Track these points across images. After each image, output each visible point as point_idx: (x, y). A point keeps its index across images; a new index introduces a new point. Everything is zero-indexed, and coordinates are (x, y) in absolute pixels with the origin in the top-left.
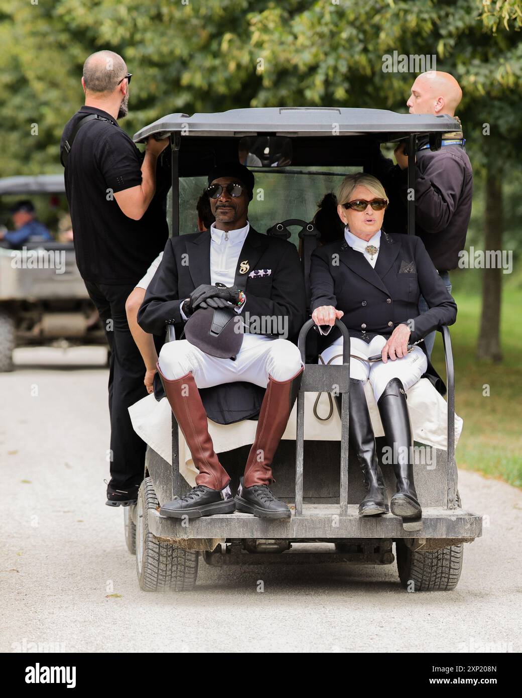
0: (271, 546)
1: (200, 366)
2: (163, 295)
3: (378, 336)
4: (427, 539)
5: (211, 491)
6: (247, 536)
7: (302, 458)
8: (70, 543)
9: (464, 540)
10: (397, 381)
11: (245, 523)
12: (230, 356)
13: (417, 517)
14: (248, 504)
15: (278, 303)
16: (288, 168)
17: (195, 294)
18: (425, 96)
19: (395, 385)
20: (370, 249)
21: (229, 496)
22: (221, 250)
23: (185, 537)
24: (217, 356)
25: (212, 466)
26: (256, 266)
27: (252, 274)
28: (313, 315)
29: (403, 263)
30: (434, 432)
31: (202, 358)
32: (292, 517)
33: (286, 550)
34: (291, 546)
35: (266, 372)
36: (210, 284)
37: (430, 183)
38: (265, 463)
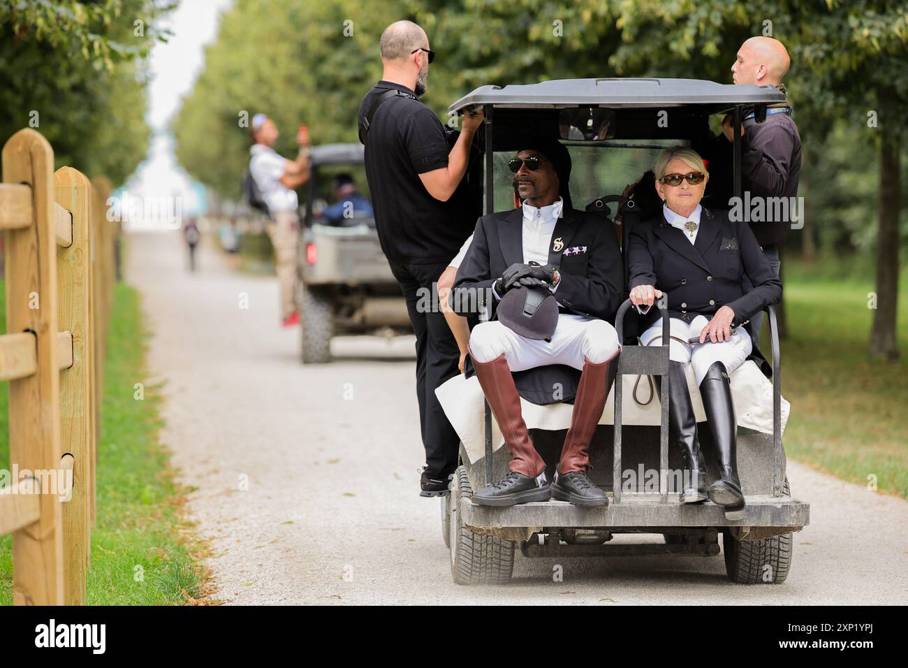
0: (591, 537)
1: (513, 347)
2: (474, 276)
3: (700, 316)
4: (753, 527)
5: (525, 477)
6: (563, 524)
7: (620, 443)
8: (400, 565)
9: (790, 529)
10: (720, 365)
11: (560, 511)
12: (545, 337)
13: (740, 506)
14: (564, 492)
15: (595, 282)
16: (611, 142)
17: (508, 273)
18: (748, 62)
19: (717, 370)
20: (689, 225)
21: (544, 483)
22: (533, 226)
23: (498, 526)
24: (531, 337)
25: (526, 452)
26: (571, 242)
27: (567, 252)
28: (630, 295)
29: (724, 240)
30: (760, 416)
31: (516, 341)
32: (610, 505)
33: (607, 543)
34: (611, 538)
35: (581, 354)
36: (523, 262)
37: (761, 154)
38: (581, 448)
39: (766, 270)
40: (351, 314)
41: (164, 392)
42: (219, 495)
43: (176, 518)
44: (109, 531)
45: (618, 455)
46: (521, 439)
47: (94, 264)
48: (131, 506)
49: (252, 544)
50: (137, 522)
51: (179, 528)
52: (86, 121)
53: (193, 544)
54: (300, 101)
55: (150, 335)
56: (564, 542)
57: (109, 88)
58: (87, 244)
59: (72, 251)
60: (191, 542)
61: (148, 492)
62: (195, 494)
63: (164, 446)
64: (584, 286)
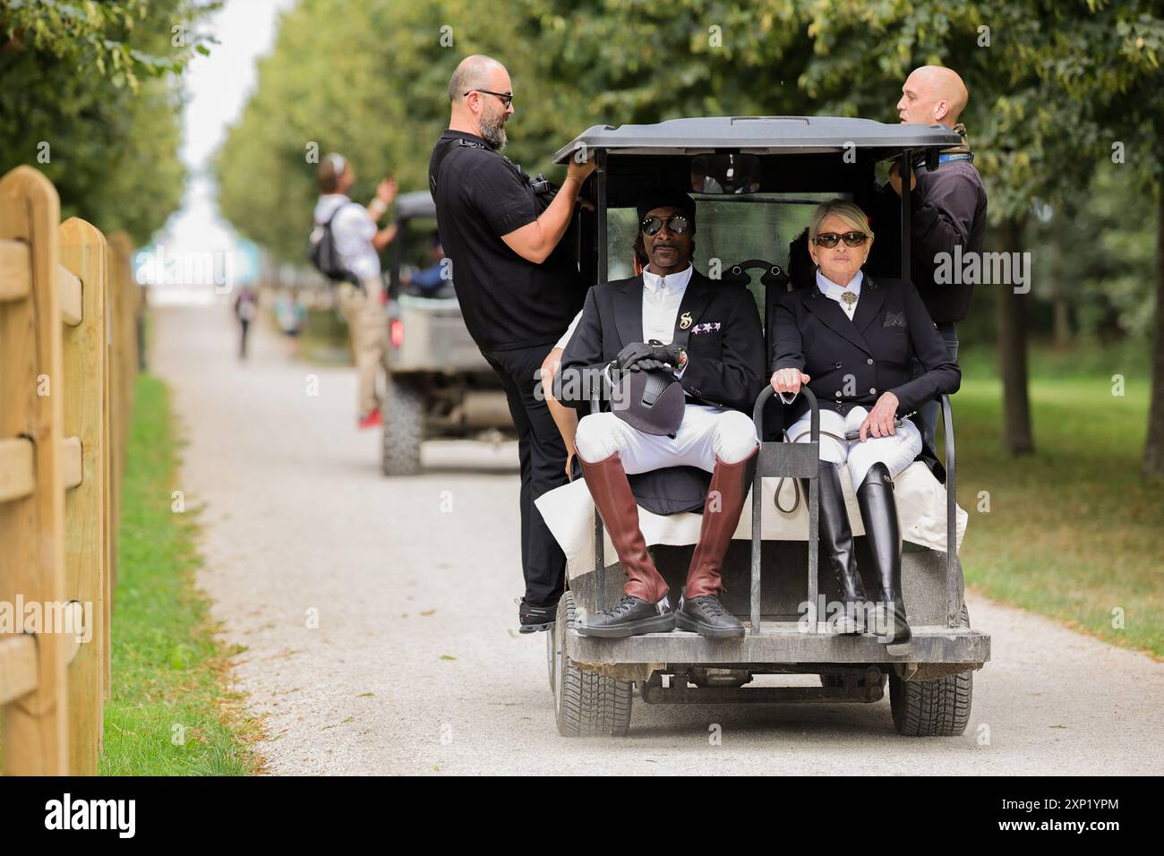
0: (726, 679)
1: (629, 444)
2: (584, 359)
3: (858, 407)
4: (922, 663)
5: (643, 602)
6: (690, 660)
7: (759, 561)
9: (968, 667)
11: (687, 644)
12: (669, 433)
13: (906, 637)
14: (690, 620)
15: (729, 366)
16: (756, 196)
17: (624, 354)
18: (924, 98)
19: (877, 472)
20: (847, 297)
21: (667, 610)
22: (655, 298)
23: (610, 661)
24: (651, 433)
25: (645, 571)
26: (700, 319)
27: (696, 329)
28: (772, 380)
29: (889, 315)
30: (931, 530)
31: (632, 436)
32: (746, 636)
33: (746, 685)
34: (750, 679)
35: (712, 452)
36: (643, 341)
37: (937, 210)
38: (711, 567)
39: (938, 353)
40: (447, 412)
41: (200, 520)
42: (274, 657)
43: (218, 688)
44: (128, 705)
45: (756, 575)
46: (638, 556)
47: (109, 347)
48: (158, 672)
49: (319, 723)
50: (165, 692)
51: (221, 702)
52: (99, 156)
53: (239, 723)
54: (385, 133)
55: (184, 444)
56: (694, 685)
57: (130, 114)
58: (102, 321)
59: (81, 331)
60: (238, 720)
61: (180, 652)
62: (243, 656)
63: (201, 592)
64: (716, 369)
